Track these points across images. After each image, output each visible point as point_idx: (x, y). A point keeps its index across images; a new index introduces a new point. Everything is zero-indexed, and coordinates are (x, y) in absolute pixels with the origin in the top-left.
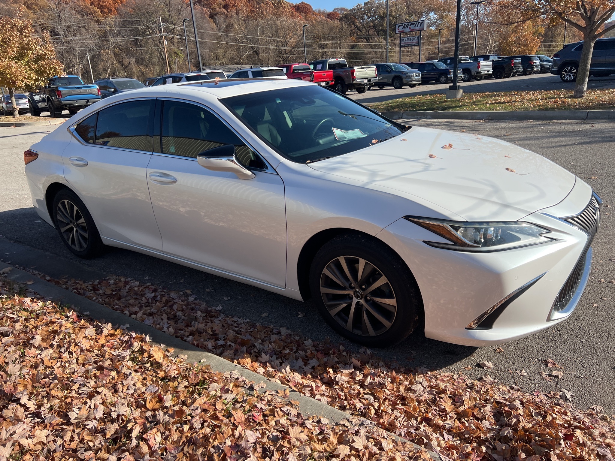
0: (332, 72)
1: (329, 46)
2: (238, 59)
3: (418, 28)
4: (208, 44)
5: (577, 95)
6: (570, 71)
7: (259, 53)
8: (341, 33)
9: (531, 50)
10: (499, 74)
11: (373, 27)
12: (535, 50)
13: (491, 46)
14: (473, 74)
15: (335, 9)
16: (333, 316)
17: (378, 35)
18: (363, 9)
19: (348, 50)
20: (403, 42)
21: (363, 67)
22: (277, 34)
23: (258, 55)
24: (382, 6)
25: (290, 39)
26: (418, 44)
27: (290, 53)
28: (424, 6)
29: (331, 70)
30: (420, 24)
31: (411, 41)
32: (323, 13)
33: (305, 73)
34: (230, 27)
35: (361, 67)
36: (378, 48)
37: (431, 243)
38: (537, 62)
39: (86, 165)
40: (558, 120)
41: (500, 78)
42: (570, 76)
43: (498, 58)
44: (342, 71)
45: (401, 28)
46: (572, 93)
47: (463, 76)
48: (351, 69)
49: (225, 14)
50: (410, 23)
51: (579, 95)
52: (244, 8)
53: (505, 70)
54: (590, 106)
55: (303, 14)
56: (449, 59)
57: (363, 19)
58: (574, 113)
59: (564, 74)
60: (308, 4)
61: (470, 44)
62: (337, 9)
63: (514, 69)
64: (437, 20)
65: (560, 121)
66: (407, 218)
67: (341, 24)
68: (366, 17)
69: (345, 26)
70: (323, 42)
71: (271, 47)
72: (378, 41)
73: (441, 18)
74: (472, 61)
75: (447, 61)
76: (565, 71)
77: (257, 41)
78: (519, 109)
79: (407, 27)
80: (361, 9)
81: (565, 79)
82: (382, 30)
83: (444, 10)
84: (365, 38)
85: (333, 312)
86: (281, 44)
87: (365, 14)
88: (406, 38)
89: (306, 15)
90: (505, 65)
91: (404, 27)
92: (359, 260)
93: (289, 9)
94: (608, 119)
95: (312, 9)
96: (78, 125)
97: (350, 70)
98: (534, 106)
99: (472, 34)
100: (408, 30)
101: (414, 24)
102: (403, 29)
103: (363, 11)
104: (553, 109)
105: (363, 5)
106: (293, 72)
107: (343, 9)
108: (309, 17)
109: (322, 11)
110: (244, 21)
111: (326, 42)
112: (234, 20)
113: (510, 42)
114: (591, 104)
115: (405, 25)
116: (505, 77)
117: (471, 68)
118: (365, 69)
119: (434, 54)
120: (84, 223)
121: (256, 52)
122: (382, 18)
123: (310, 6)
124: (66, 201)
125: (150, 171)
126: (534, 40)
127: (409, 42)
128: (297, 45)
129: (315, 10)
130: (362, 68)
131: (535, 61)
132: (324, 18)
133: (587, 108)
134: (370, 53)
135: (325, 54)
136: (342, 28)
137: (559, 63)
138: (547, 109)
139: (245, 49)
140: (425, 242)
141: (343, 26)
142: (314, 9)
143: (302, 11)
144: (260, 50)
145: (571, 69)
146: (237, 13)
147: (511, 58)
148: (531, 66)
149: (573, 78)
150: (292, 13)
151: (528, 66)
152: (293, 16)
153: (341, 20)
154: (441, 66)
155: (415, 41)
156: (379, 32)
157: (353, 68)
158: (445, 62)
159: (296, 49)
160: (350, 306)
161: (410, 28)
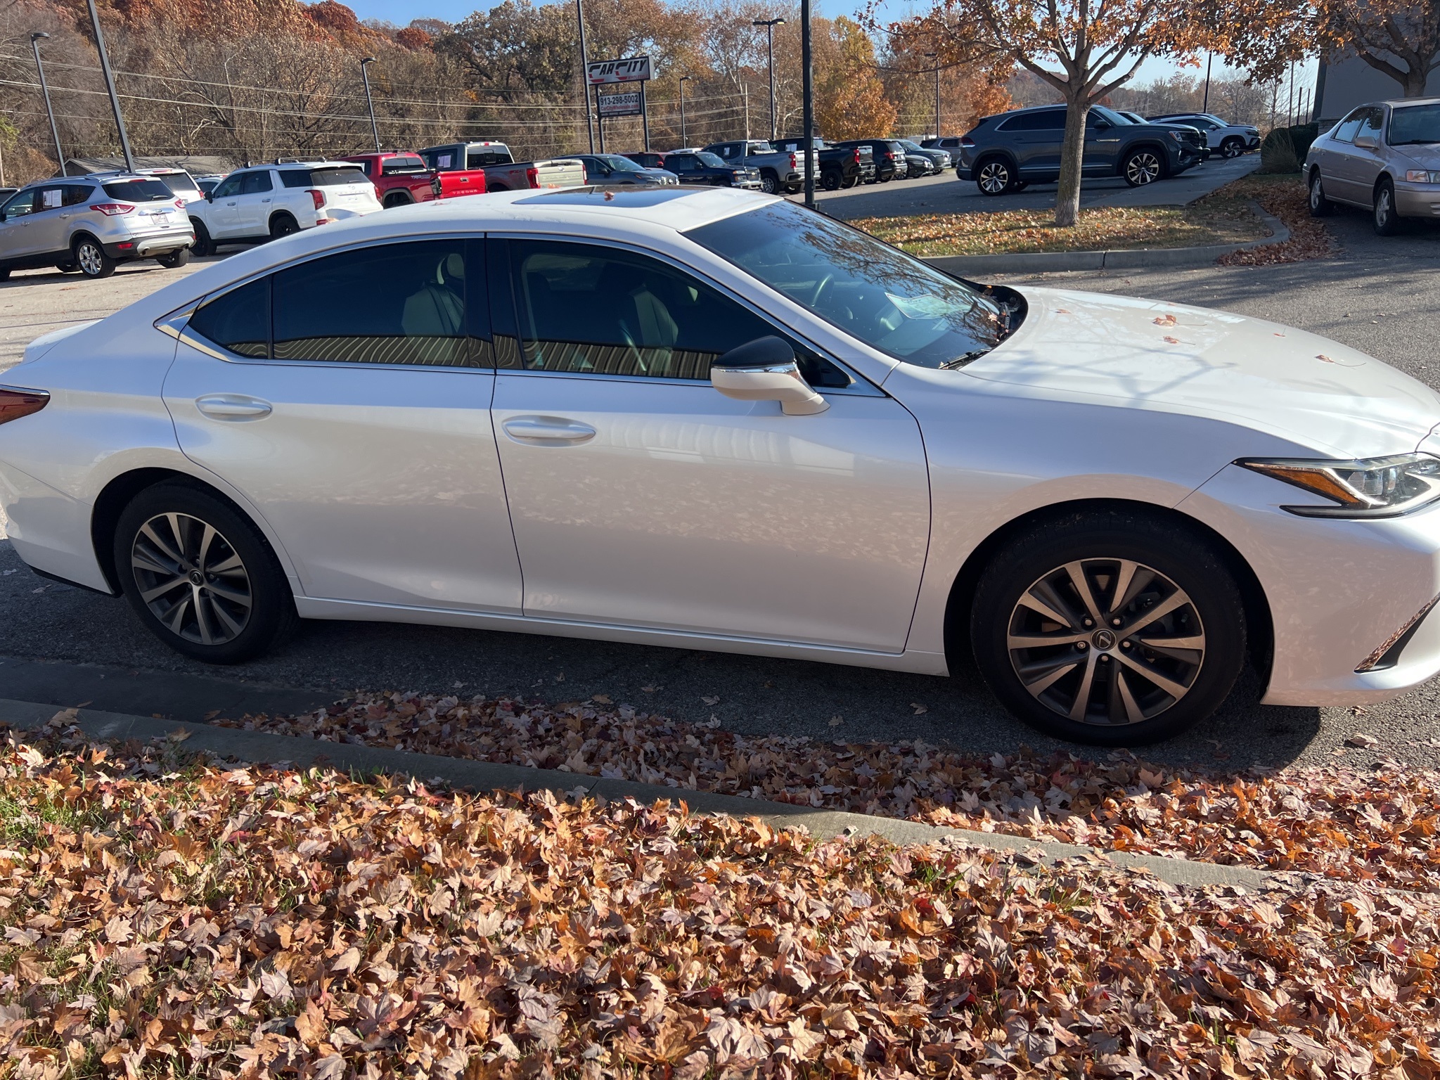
0: (481, 173)
1: (415, 112)
2: (175, 140)
3: (636, 74)
4: (85, 99)
5: (1063, 220)
6: (995, 173)
7: (234, 125)
8: (443, 80)
9: (880, 129)
10: (832, 180)
11: (519, 68)
12: (887, 128)
13: (781, 120)
14: (782, 179)
15: (414, 21)
16: (1036, 697)
17: (531, 86)
18: (487, 26)
19: (464, 123)
20: (604, 106)
21: (554, 161)
22: (275, 78)
23: (231, 132)
24: (533, 21)
25: (313, 92)
26: (640, 110)
27: (315, 127)
28: (631, 25)
29: (480, 170)
30: (639, 64)
31: (623, 104)
32: (386, 31)
33: (416, 177)
34: (140, 58)
35: (549, 162)
36: (535, 119)
37: (1295, 510)
38: (899, 153)
39: (267, 412)
40: (1051, 271)
41: (836, 189)
42: (996, 183)
43: (827, 145)
44: (505, 173)
45: (596, 72)
46: (1051, 217)
47: (762, 183)
48: (529, 167)
49: (119, 22)
50: (616, 63)
51: (1066, 221)
52: (176, 9)
53: (844, 171)
54: (1098, 243)
55: (334, 30)
56: (727, 145)
57: (491, 49)
58: (1080, 256)
59: (984, 179)
60: (343, 7)
61: (737, 113)
62: (419, 21)
63: (860, 169)
64: (662, 57)
65: (1057, 275)
66: (1241, 462)
67: (442, 61)
68: (497, 45)
69: (451, 64)
70: (399, 100)
71: (263, 111)
72: (533, 101)
73: (671, 53)
74: (775, 151)
75: (723, 151)
76: (986, 173)
77: (225, 95)
78: (967, 251)
79: (610, 70)
80: (484, 24)
81: (987, 189)
82: (539, 76)
83: (675, 36)
84: (501, 94)
85: (1037, 687)
86: (288, 104)
87: (493, 37)
88: (611, 97)
89: (342, 34)
90: (842, 161)
91: (603, 71)
92: (1120, 563)
93: (299, 17)
94: (1142, 266)
95: (355, 18)
96: (196, 311)
97: (525, 168)
98: (995, 245)
99: (739, 92)
100: (613, 77)
101: (625, 64)
102: (602, 76)
103: (490, 29)
104: (1035, 250)
105: (488, 15)
106: (385, 174)
107: (434, 23)
108: (351, 39)
109: (382, 25)
110: (182, 41)
111: (410, 102)
112: (152, 39)
113: (837, 110)
114: (1098, 238)
115: (605, 66)
116: (845, 187)
117: (776, 165)
118: (560, 168)
119: (661, 133)
120: (240, 567)
121: (225, 123)
122: (536, 47)
123: (348, 10)
124: (172, 517)
125: (501, 415)
126: (884, 107)
127: (619, 105)
128: (330, 107)
129: (364, 22)
130: (553, 165)
131: (895, 153)
132: (390, 42)
133: (1097, 246)
134: (514, 130)
135: (407, 131)
136: (444, 70)
137: (974, 156)
138: (1022, 250)
139: (193, 115)
140: (1283, 507)
141: (445, 64)
142: (360, 20)
143: (331, 23)
144: (236, 118)
145: (997, 168)
146: (159, 19)
147: (855, 145)
148: (889, 162)
149: (1002, 187)
150: (309, 25)
151: (884, 162)
152: (311, 35)
153: (436, 48)
154: (715, 161)
155: (631, 104)
156: (533, 80)
157: (532, 163)
158: (720, 154)
159: (330, 116)
160: (1082, 667)
161: (617, 73)
